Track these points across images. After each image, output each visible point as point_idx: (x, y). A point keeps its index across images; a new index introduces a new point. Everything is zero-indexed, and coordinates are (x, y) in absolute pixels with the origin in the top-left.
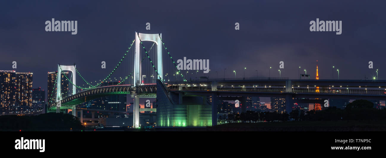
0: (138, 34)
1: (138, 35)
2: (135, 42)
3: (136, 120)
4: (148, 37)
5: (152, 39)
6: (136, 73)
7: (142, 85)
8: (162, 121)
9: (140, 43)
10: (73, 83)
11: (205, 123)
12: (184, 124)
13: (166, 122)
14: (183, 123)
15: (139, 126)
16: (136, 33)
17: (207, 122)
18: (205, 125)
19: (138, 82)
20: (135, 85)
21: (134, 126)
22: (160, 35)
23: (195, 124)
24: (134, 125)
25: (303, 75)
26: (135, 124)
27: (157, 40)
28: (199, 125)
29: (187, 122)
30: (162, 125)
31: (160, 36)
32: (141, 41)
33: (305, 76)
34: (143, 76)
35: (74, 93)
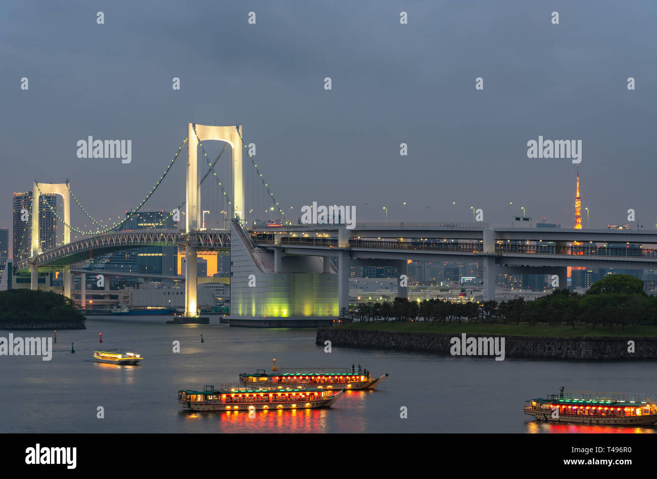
0: (194, 126)
1: (194, 129)
2: (188, 142)
3: (189, 300)
4: (214, 133)
5: (223, 137)
6: (189, 206)
7: (201, 229)
8: (240, 306)
9: (198, 146)
10: (63, 220)
11: (328, 310)
12: (285, 313)
13: (250, 309)
14: (282, 310)
15: (197, 312)
16: (191, 125)
17: (331, 308)
18: (327, 314)
19: (194, 224)
20: (187, 231)
21: (187, 313)
22: (238, 128)
23: (307, 311)
24: (186, 311)
25: (518, 219)
26: (188, 308)
27: (232, 137)
28: (314, 314)
29: (291, 308)
30: (240, 313)
31: (238, 131)
32: (199, 140)
33: (522, 219)
34: (204, 212)
35: (67, 240)
